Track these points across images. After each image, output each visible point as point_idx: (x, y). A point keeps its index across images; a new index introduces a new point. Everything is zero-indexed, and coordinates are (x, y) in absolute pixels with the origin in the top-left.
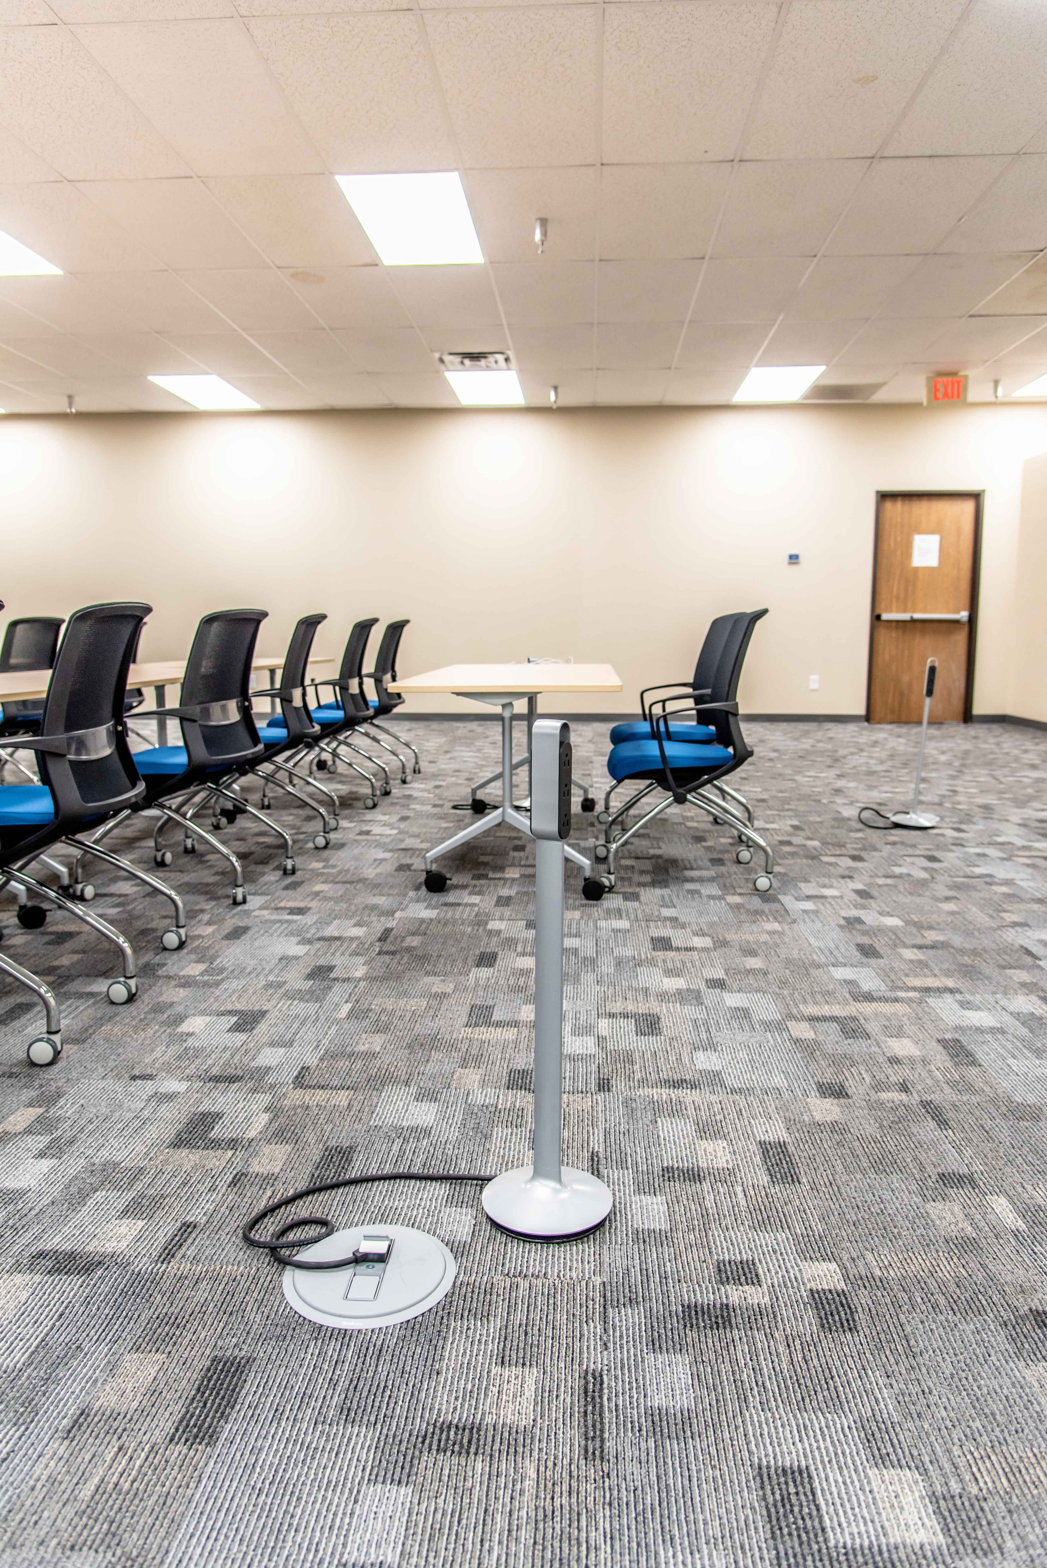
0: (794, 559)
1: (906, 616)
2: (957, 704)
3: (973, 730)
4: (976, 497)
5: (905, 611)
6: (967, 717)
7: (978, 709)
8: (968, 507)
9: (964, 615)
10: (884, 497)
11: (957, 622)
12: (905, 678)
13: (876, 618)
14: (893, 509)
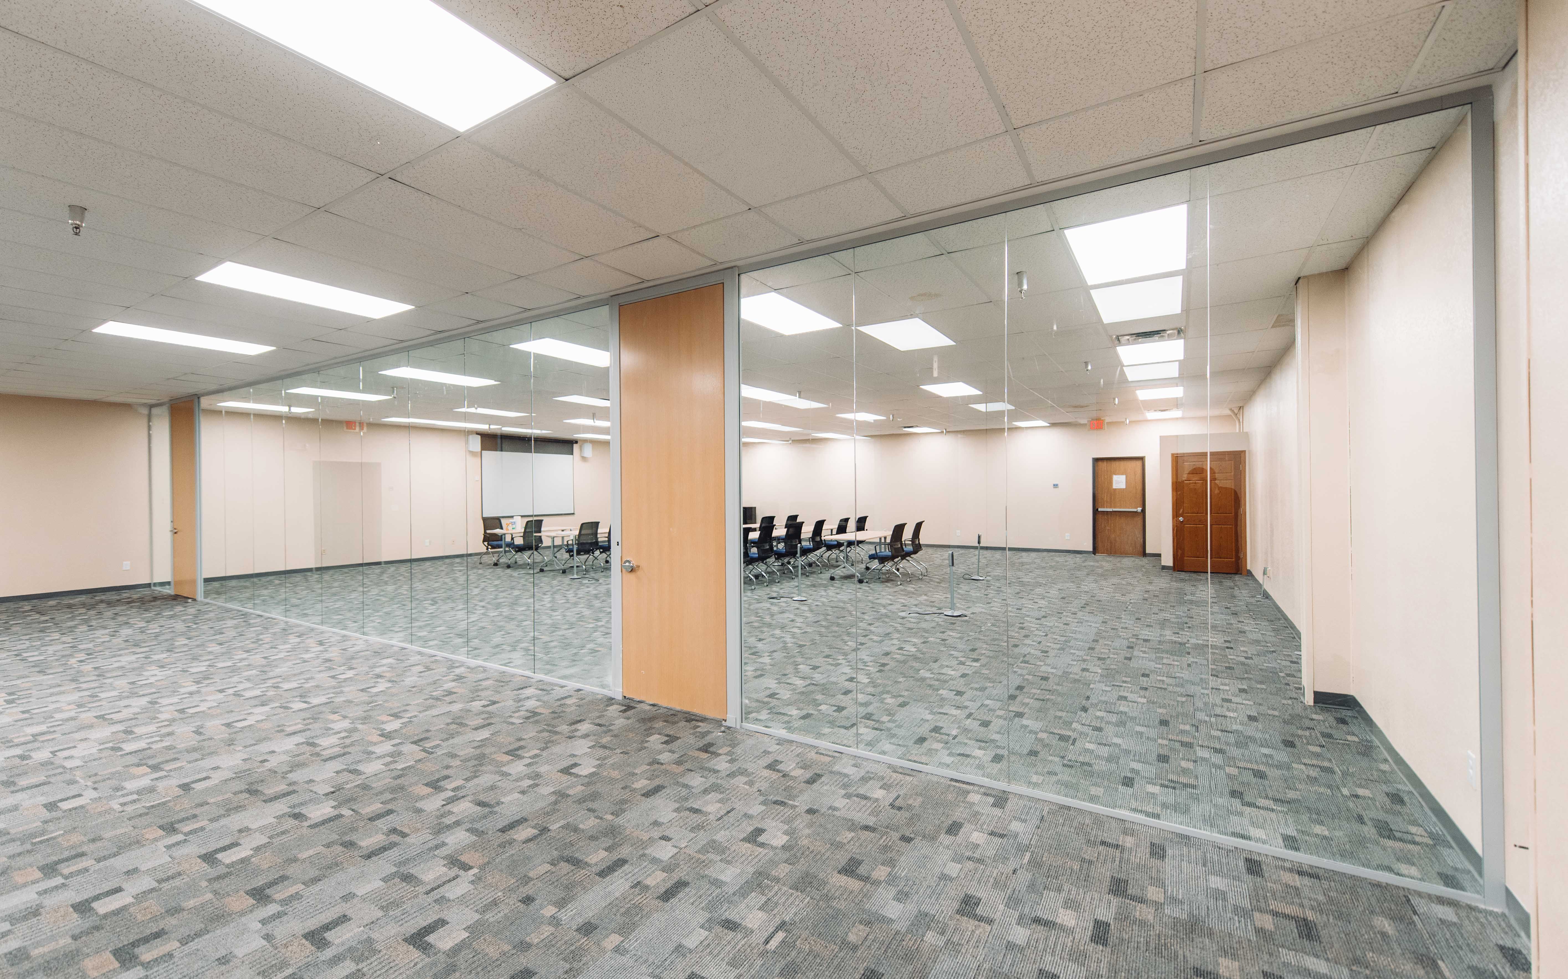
0: (1056, 486)
1: (1110, 510)
2: (1140, 549)
3: (1145, 560)
4: (1142, 459)
5: (1111, 508)
6: (1144, 554)
7: (1147, 551)
8: (1139, 463)
9: (1139, 509)
10: (1096, 461)
11: (1136, 512)
12: (1113, 536)
13: (1095, 511)
14: (1103, 465)
